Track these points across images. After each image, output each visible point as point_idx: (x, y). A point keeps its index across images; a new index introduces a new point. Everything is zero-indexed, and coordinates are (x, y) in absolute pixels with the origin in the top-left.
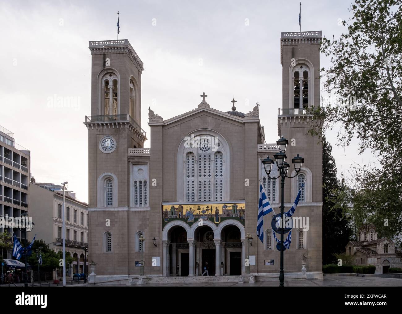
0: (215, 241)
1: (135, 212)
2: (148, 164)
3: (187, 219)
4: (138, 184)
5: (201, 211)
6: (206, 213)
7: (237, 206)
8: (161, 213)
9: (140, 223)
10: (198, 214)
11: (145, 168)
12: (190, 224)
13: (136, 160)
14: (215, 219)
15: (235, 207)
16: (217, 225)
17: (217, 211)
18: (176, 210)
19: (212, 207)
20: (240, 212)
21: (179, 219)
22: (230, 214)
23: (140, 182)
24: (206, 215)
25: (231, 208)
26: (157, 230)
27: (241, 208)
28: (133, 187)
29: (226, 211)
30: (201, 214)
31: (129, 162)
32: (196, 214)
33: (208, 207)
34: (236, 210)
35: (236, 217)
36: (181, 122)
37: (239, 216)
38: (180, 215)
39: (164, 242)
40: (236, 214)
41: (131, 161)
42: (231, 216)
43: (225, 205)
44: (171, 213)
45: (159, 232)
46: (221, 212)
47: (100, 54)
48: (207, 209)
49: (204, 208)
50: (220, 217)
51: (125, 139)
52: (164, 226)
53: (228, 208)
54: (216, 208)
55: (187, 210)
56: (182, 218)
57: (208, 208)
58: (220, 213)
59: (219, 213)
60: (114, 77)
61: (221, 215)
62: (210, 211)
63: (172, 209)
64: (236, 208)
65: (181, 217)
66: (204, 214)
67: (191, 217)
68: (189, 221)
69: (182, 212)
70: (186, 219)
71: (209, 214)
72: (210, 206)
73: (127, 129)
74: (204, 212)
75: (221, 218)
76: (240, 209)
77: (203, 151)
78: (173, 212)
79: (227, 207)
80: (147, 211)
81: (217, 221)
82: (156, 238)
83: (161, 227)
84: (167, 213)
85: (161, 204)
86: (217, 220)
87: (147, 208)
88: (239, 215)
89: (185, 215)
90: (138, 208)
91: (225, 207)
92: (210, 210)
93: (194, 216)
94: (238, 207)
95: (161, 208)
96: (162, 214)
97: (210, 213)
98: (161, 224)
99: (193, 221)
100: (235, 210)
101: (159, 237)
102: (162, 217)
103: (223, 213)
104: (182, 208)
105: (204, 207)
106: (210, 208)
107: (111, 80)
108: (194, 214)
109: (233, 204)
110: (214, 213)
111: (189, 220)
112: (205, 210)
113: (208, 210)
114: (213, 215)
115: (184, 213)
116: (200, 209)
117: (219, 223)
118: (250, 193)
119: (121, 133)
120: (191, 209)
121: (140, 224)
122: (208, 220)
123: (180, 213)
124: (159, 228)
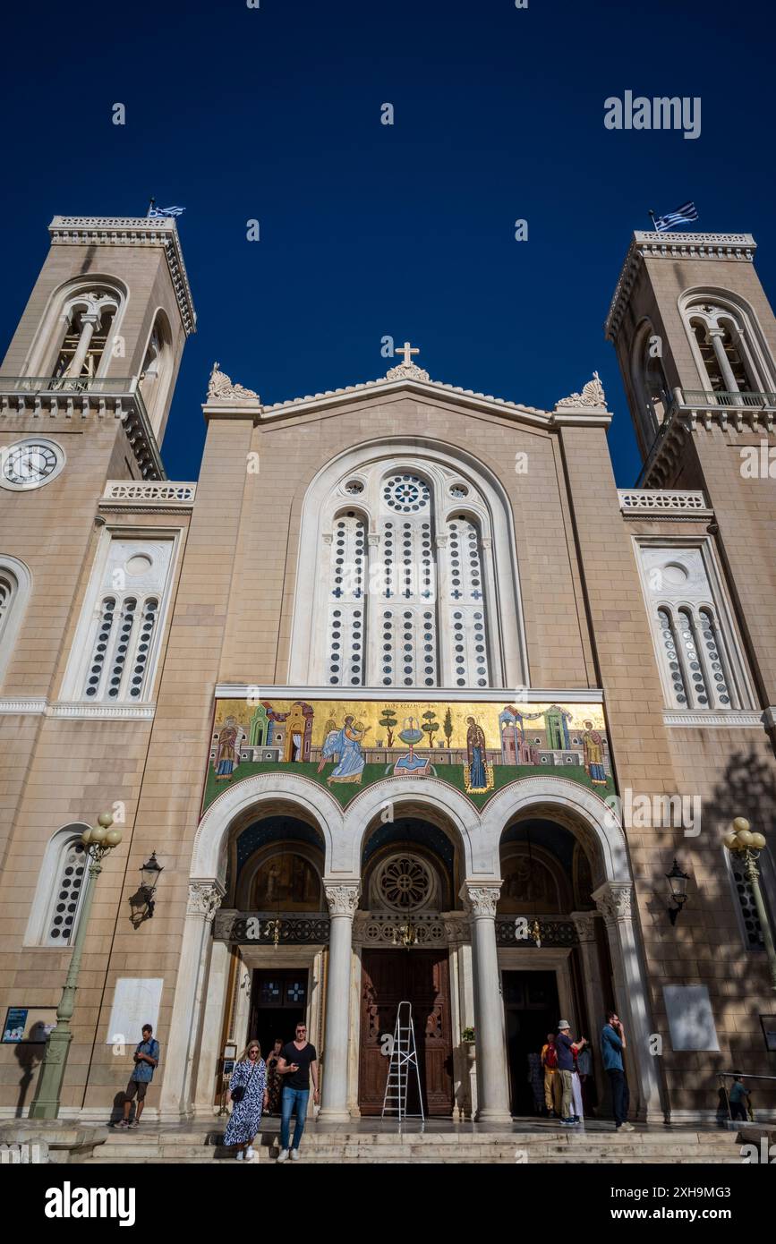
0: (472, 891)
1: (79, 724)
2: (181, 537)
3: (331, 767)
4: (120, 607)
5: (397, 730)
6: (424, 743)
7: (565, 717)
8: (204, 736)
9: (92, 779)
10: (385, 744)
11: (162, 552)
12: (345, 795)
13: (131, 520)
14: (467, 775)
15: (557, 719)
16: (480, 803)
17: (475, 734)
18: (276, 723)
19: (448, 716)
20: (582, 742)
21: (293, 765)
22: (540, 751)
23: (131, 603)
24: (424, 752)
25: (541, 723)
26: (171, 819)
27: (589, 724)
28: (92, 619)
29: (516, 740)
30: (398, 744)
31: (99, 523)
32: (374, 744)
33: (429, 715)
34: (567, 733)
35: (567, 766)
36: (324, 413)
37: (581, 763)
38: (294, 749)
39: (197, 885)
40: (564, 751)
41: (110, 520)
42: (544, 761)
43: (510, 709)
44: (252, 735)
45: (180, 828)
46: (493, 742)
47: (80, 244)
48: (427, 721)
49: (411, 719)
50: (490, 764)
51: (104, 448)
52: (208, 799)
53: (528, 725)
54: (471, 720)
55: (331, 726)
56: (306, 761)
57: (434, 721)
58: (487, 747)
59: (483, 742)
60: (107, 300)
61: (494, 753)
62: (440, 734)
63: (259, 719)
64: (565, 726)
65: (298, 758)
66: (414, 746)
67: (347, 759)
68: (340, 775)
69: (307, 735)
70: (322, 766)
71: (436, 745)
72: (440, 711)
73: (118, 422)
74: (410, 736)
75: (495, 767)
76: (583, 728)
77: (398, 508)
78: (261, 732)
79: (519, 717)
80: (138, 722)
81: (475, 785)
82: (161, 862)
83: (196, 804)
84: (235, 735)
85: (210, 691)
86: (480, 779)
87: (140, 707)
88: (581, 757)
89: (320, 751)
90: (95, 706)
91: (513, 718)
92: (442, 729)
93: (363, 753)
94: (573, 720)
95: (207, 710)
96: (208, 740)
97: (441, 745)
98: (198, 791)
99: (358, 778)
100: (558, 734)
101: (176, 856)
102: (206, 755)
103: (504, 744)
104: (309, 713)
105: (411, 716)
106: (440, 720)
107: (94, 307)
108: (364, 744)
109: (549, 706)
110: (459, 741)
111: (337, 771)
112: (415, 727)
113: (430, 728)
114: (457, 752)
115: (316, 740)
116: (395, 722)
117: (491, 794)
118: (619, 660)
119: (92, 429)
120: (349, 720)
121: (87, 787)
122: (432, 774)
123: (298, 740)
124: (182, 811)
